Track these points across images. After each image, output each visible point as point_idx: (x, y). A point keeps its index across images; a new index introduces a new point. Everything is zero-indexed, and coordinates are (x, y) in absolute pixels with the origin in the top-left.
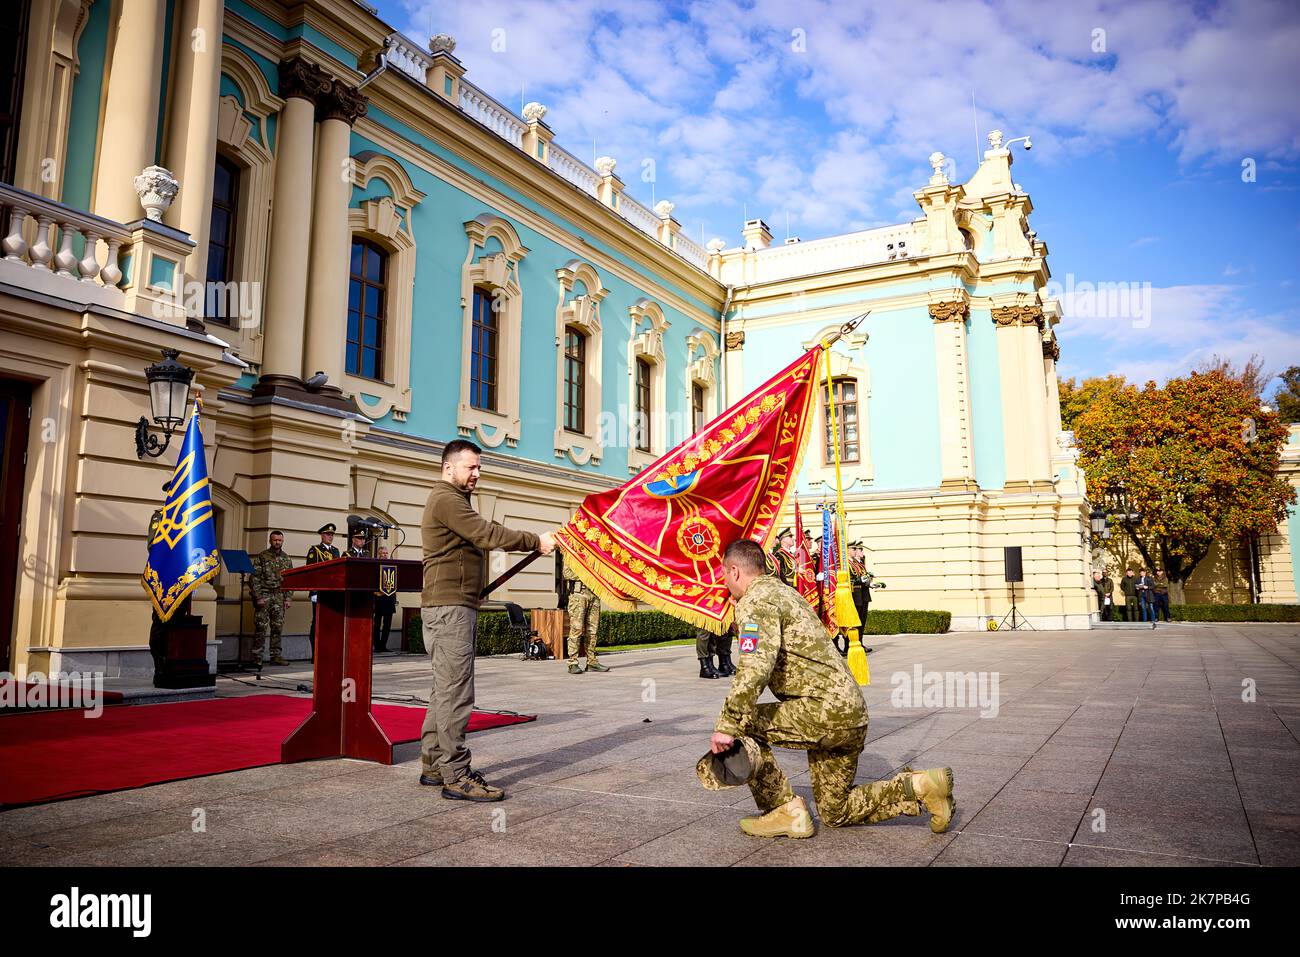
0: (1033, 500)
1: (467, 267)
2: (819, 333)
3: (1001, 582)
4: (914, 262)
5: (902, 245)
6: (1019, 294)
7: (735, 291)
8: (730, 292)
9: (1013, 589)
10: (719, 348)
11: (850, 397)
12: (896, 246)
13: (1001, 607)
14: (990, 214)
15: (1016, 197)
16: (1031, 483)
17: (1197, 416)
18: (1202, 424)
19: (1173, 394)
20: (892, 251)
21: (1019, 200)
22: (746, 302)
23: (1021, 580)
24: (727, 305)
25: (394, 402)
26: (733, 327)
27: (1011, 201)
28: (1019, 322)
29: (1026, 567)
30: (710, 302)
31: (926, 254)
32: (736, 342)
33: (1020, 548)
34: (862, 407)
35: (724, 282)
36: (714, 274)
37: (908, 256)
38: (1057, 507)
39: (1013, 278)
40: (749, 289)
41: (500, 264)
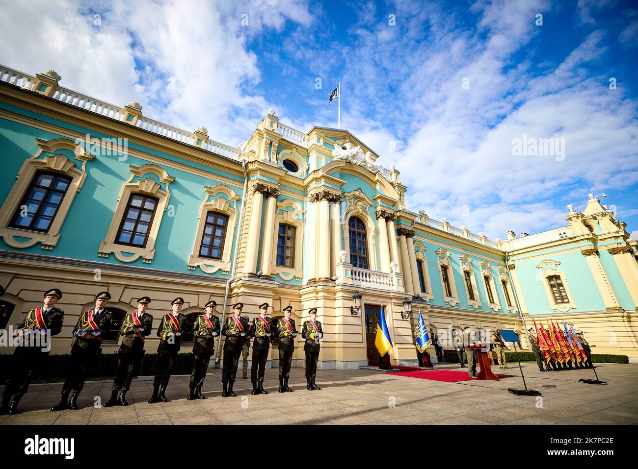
1: (439, 262)
2: (541, 262)
4: (571, 239)
6: (618, 243)
8: (507, 253)
10: (507, 269)
11: (559, 282)
12: (562, 234)
14: (597, 219)
15: (606, 213)
20: (561, 236)
22: (512, 255)
24: (506, 257)
26: (510, 263)
27: (604, 215)
28: (621, 252)
30: (501, 257)
31: (575, 236)
32: (512, 267)
34: (564, 284)
35: (504, 250)
36: (500, 249)
37: (568, 237)
39: (613, 238)
40: (513, 252)
41: (445, 259)
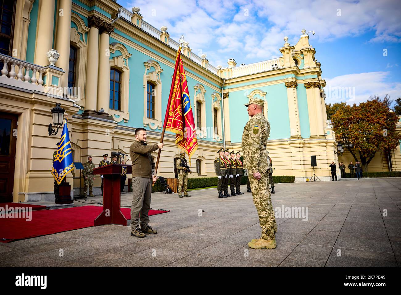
0: (319, 141)
1: (145, 76)
3: (310, 166)
4: (280, 70)
5: (276, 65)
7: (226, 80)
8: (224, 81)
9: (314, 169)
10: (221, 98)
12: (274, 65)
13: (310, 174)
15: (311, 49)
16: (318, 136)
17: (370, 114)
18: (371, 117)
19: (362, 107)
20: (273, 67)
22: (229, 84)
23: (316, 166)
24: (223, 85)
25: (124, 117)
26: (225, 91)
27: (309, 51)
28: (313, 87)
29: (318, 162)
30: (218, 84)
31: (284, 67)
32: (226, 96)
33: (316, 156)
35: (222, 78)
36: (219, 75)
37: (278, 68)
38: (326, 143)
40: (230, 79)
41: (155, 74)
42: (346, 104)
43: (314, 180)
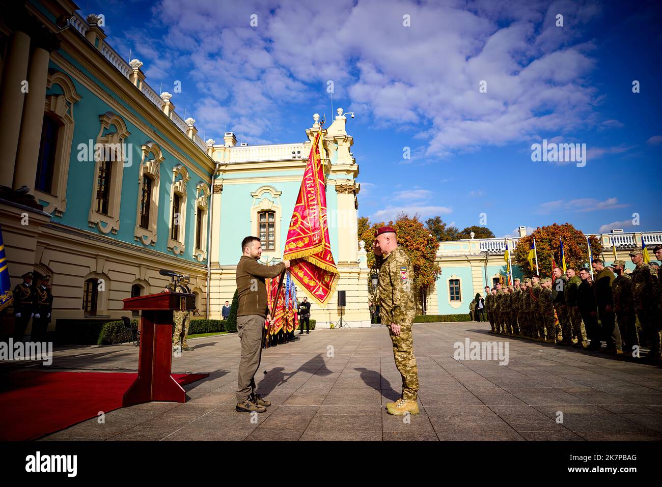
0: (349, 270)
1: (99, 138)
2: (260, 188)
3: (336, 306)
4: (305, 161)
5: (299, 152)
6: (347, 179)
7: (220, 165)
8: (217, 165)
9: (341, 310)
10: (210, 191)
11: (271, 220)
12: (296, 153)
13: (336, 318)
14: (337, 144)
15: (348, 137)
16: (349, 263)
17: (409, 237)
18: (411, 241)
19: (400, 227)
20: (294, 155)
21: (349, 139)
22: (225, 171)
23: (345, 306)
24: (215, 172)
25: (57, 206)
26: (218, 182)
27: (345, 140)
28: (346, 192)
29: (347, 300)
30: (207, 169)
32: (219, 189)
33: (345, 291)
34: (277, 225)
35: (215, 160)
36: (210, 154)
37: (302, 158)
38: (359, 274)
39: (345, 173)
40: (226, 165)
42: (367, 220)
43: (341, 326)
